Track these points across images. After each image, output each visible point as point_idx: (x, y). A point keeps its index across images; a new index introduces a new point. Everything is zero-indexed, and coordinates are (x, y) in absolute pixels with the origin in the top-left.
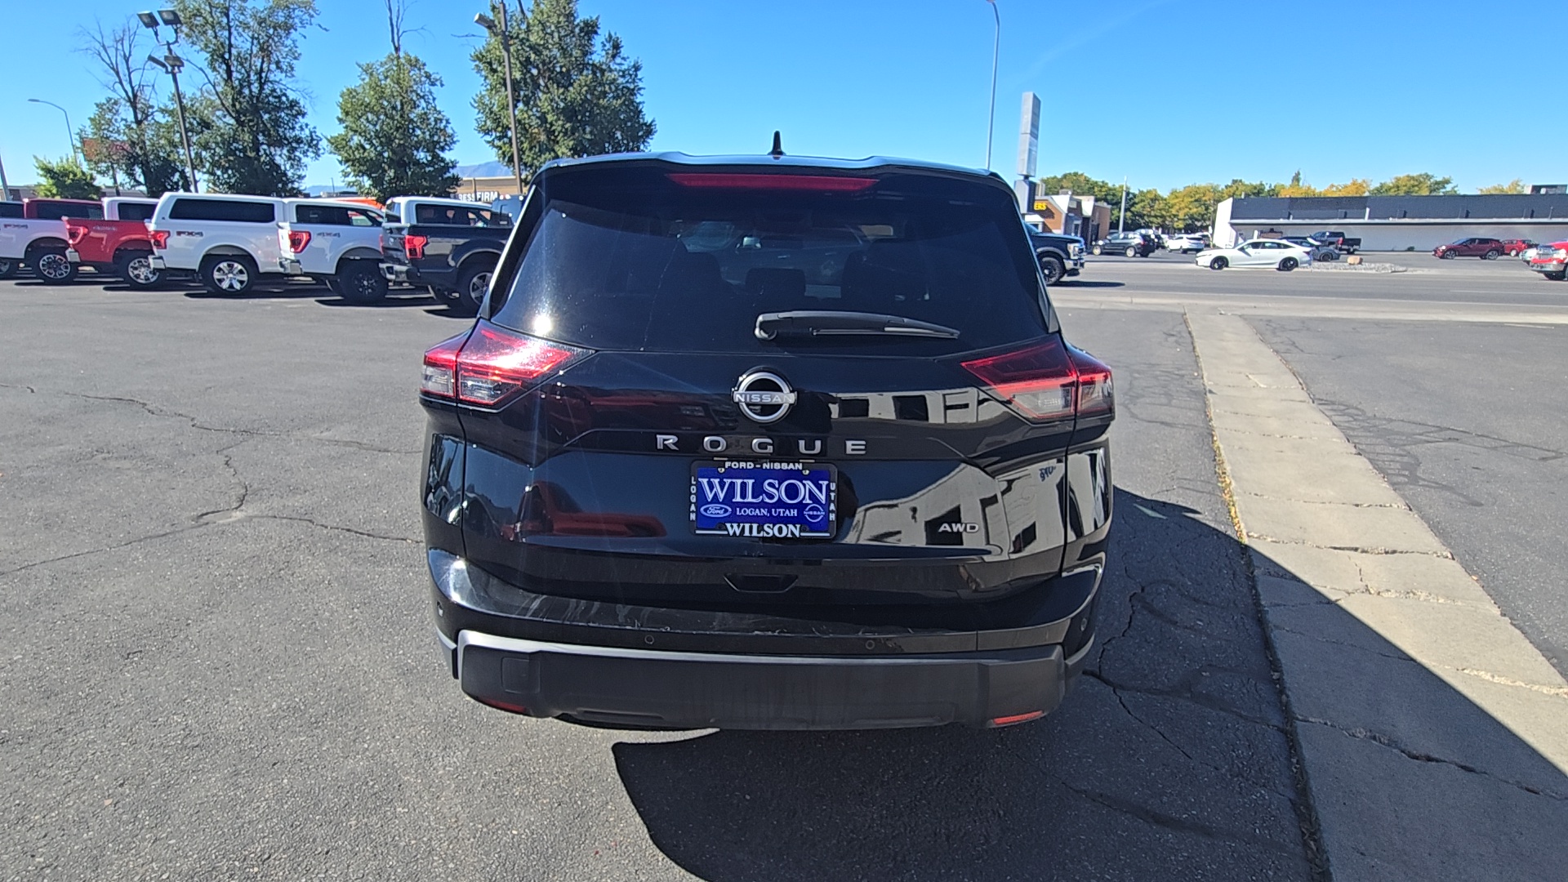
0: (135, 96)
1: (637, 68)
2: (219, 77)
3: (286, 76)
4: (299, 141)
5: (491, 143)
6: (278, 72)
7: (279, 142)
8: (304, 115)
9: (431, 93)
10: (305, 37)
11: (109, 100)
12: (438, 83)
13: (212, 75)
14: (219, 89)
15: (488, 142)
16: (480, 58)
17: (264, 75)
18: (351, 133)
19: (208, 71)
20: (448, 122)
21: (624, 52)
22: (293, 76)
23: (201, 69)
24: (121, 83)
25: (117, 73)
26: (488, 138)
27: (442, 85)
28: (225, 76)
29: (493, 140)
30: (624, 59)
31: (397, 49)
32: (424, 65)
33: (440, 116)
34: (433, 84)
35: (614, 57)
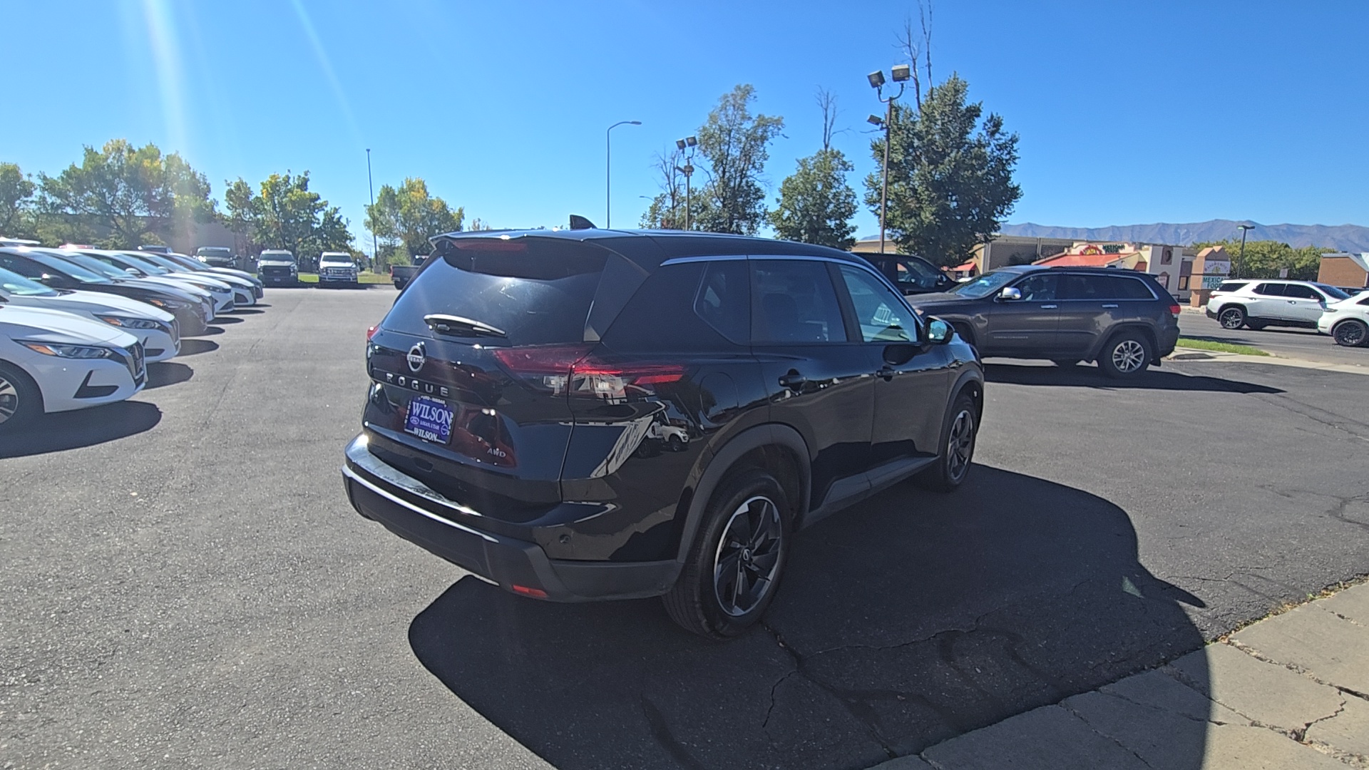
0: (675, 191)
1: (1014, 140)
2: (717, 176)
3: (758, 172)
4: (756, 215)
5: (875, 212)
6: (753, 170)
7: (744, 217)
8: (763, 197)
9: (843, 176)
10: (772, 144)
11: (661, 195)
12: (850, 169)
13: (713, 175)
14: (716, 184)
15: (872, 211)
16: (875, 147)
17: (744, 172)
18: (783, 209)
19: (712, 173)
20: (855, 197)
21: (1002, 129)
22: (762, 171)
23: (708, 172)
24: (669, 184)
25: (669, 178)
26: (872, 208)
27: (853, 170)
28: (721, 175)
29: (877, 210)
30: (1003, 134)
31: (826, 146)
32: (843, 156)
33: (851, 193)
34: (847, 170)
35: (993, 134)
